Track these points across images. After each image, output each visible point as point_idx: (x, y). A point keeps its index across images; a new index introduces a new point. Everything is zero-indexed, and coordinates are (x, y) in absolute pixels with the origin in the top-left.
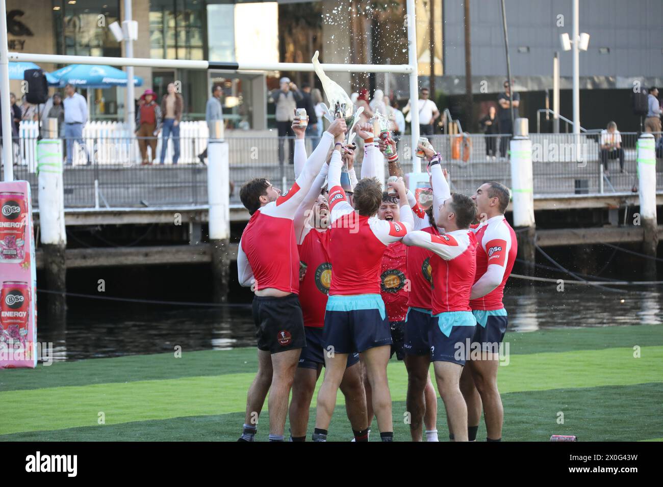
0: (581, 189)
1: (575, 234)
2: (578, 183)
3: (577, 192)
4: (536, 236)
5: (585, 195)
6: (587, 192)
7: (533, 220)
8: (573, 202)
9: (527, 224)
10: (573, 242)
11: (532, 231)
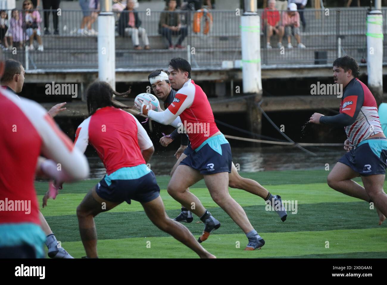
0: (319, 60)
1: (302, 100)
2: (317, 55)
3: (316, 63)
4: (262, 101)
5: (324, 66)
6: (325, 63)
7: (260, 87)
8: (306, 72)
9: (254, 91)
10: (300, 107)
11: (259, 98)
